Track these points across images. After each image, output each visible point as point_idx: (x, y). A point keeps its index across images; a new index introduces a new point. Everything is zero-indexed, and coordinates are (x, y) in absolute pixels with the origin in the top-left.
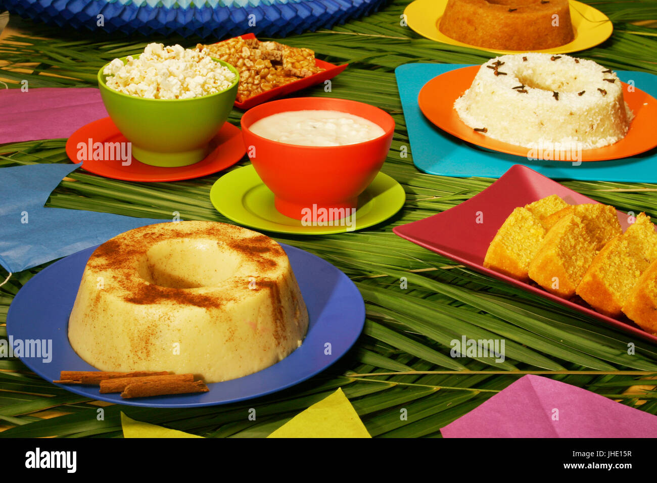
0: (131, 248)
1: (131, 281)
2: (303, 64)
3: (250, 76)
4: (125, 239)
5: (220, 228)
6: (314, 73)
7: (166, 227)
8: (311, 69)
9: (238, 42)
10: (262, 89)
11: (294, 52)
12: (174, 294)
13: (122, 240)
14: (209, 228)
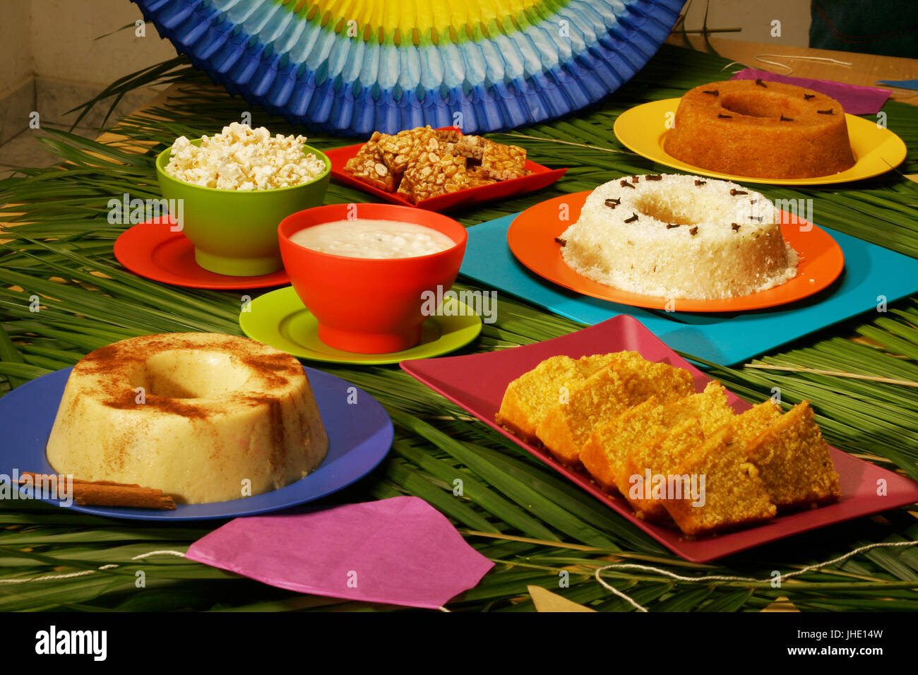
0: (129, 355)
1: (117, 386)
2: (506, 164)
3: (432, 174)
4: (126, 345)
5: (239, 342)
6: (518, 176)
7: (178, 338)
8: (516, 172)
9: (425, 132)
10: (445, 191)
11: (498, 150)
12: (161, 402)
13: (121, 346)
14: (228, 341)
